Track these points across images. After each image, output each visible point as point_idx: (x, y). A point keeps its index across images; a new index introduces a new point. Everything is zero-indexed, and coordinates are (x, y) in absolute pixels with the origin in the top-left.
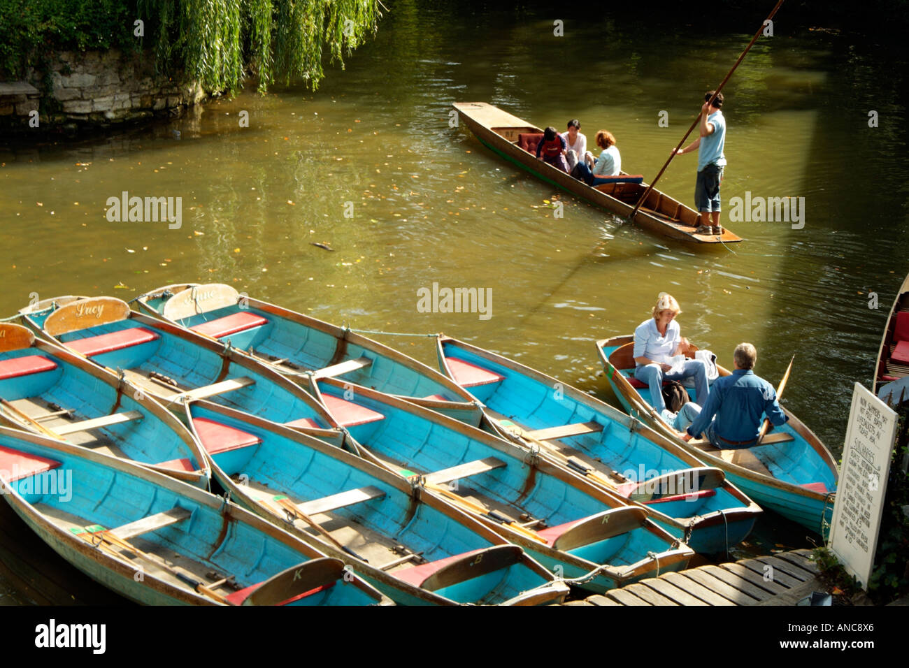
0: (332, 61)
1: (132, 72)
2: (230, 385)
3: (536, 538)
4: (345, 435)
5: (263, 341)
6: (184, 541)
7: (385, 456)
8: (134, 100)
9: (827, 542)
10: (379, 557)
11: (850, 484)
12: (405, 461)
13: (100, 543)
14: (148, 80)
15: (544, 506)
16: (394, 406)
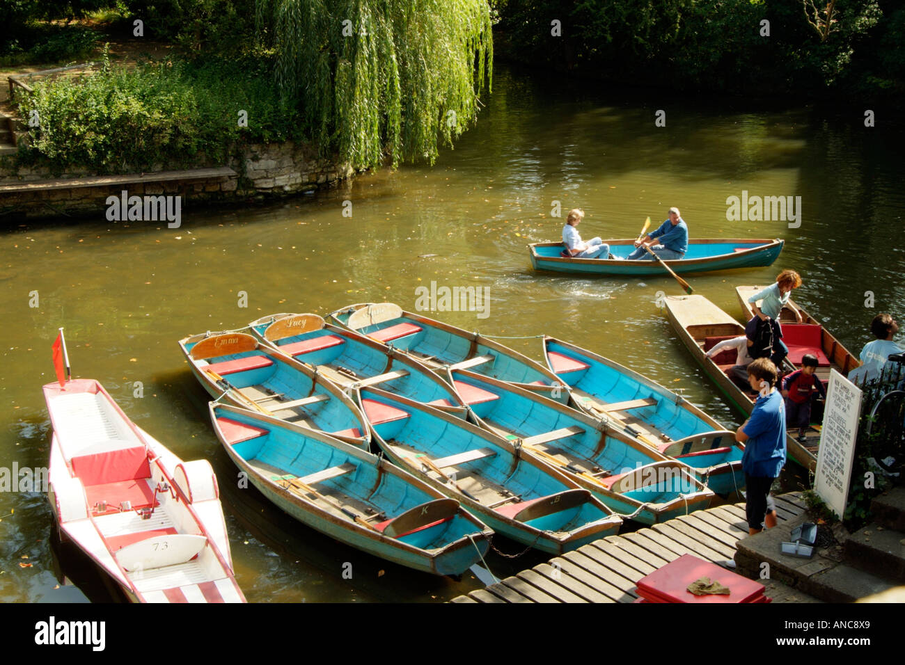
0: (444, 144)
1: (302, 157)
2: (393, 375)
3: (600, 483)
4: (468, 411)
5: (419, 343)
6: (352, 486)
7: (500, 425)
8: (304, 177)
9: (813, 486)
10: (489, 499)
11: (829, 443)
12: (514, 429)
13: (289, 486)
14: (314, 162)
15: (611, 461)
16: (506, 390)
